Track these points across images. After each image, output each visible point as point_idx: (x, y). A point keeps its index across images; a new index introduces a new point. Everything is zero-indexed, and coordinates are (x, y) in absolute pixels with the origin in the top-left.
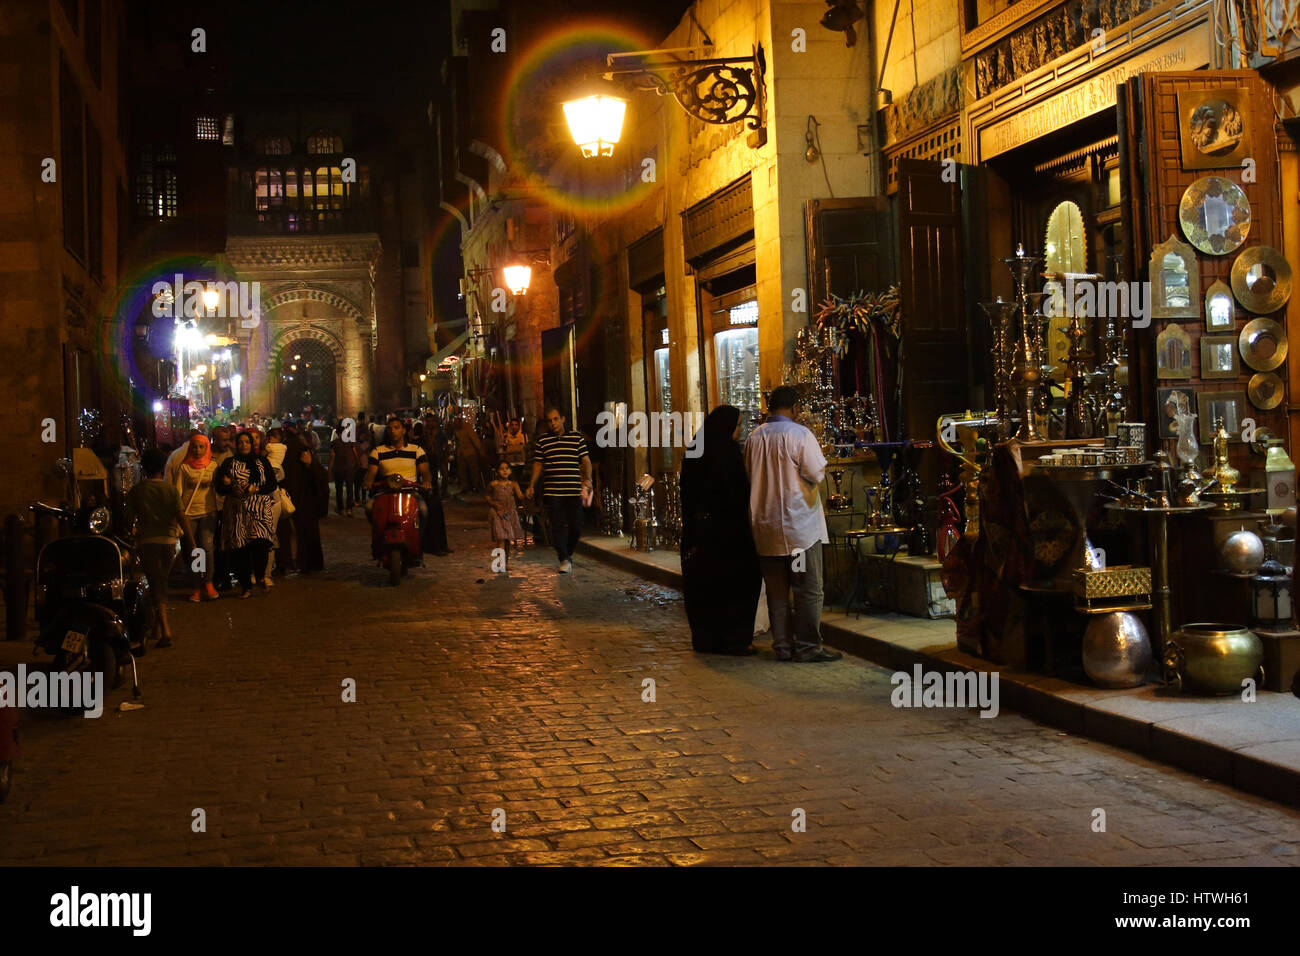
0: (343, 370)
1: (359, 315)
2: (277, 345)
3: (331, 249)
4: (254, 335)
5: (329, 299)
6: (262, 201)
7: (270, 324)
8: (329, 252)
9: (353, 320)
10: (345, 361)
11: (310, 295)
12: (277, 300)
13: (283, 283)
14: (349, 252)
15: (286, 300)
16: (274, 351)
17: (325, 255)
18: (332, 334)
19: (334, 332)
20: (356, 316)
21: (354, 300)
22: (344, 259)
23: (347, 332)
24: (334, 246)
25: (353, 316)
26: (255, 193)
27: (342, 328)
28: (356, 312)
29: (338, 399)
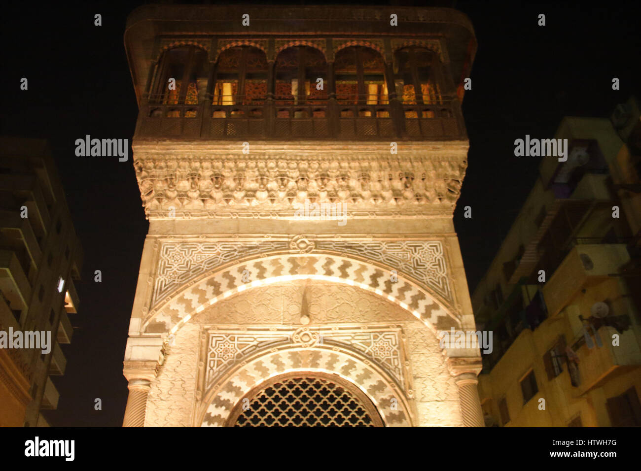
1: (443, 311)
2: (230, 388)
3: (370, 168)
4: (170, 359)
5: (367, 275)
8: (365, 177)
9: (428, 324)
11: (318, 266)
12: (225, 282)
13: (255, 242)
14: (409, 178)
15: (261, 276)
16: (219, 403)
17: (353, 183)
18: (376, 361)
19: (383, 357)
20: (435, 314)
21: (426, 279)
22: (397, 195)
23: (414, 357)
24: (374, 164)
25: (427, 314)
27: (401, 346)
28: (435, 307)
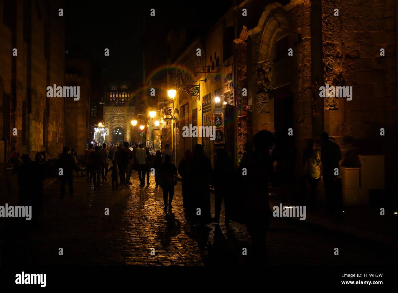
0: (126, 134)
5: (124, 119)
6: (111, 98)
7: (112, 124)
9: (128, 124)
10: (126, 132)
11: (120, 118)
12: (113, 119)
13: (114, 116)
14: (128, 110)
15: (115, 119)
16: (112, 129)
17: (123, 110)
23: (127, 126)
24: (125, 109)
26: (110, 96)
28: (129, 122)
29: (125, 139)
